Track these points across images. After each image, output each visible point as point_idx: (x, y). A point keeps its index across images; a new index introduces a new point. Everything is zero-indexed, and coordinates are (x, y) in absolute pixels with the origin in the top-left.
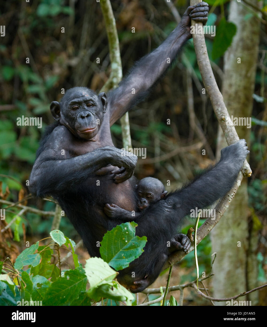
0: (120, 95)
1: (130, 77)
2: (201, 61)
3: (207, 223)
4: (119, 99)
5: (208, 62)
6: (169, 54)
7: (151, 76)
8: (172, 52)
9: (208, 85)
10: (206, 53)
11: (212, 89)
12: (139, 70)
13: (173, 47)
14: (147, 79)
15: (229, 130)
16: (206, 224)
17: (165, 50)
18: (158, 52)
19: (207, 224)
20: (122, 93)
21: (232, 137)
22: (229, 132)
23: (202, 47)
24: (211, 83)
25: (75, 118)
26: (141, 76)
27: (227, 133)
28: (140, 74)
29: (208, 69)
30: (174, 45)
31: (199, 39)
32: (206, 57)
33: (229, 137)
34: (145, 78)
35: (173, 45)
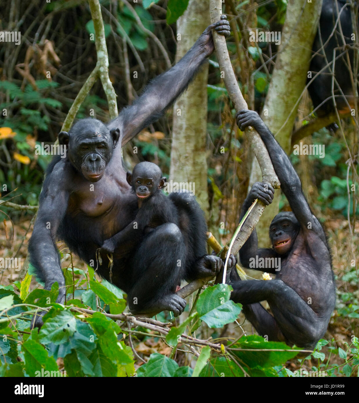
0: (135, 115)
1: (145, 97)
2: (223, 67)
3: (239, 238)
4: (133, 119)
5: (231, 68)
6: (186, 73)
7: (167, 96)
8: (189, 71)
9: (232, 93)
10: (229, 58)
11: (237, 96)
12: (154, 89)
13: (190, 66)
14: (162, 100)
15: (256, 141)
16: (237, 240)
17: (183, 70)
18: (175, 71)
19: (239, 240)
20: (137, 114)
21: (260, 147)
22: (256, 142)
23: (224, 52)
24: (235, 90)
25: (83, 159)
26: (156, 96)
27: (255, 143)
28: (156, 94)
29: (231, 75)
30: (192, 64)
31: (221, 44)
32: (229, 63)
33: (257, 148)
34: (161, 98)
35: (190, 64)
